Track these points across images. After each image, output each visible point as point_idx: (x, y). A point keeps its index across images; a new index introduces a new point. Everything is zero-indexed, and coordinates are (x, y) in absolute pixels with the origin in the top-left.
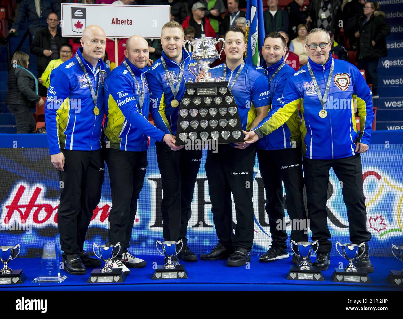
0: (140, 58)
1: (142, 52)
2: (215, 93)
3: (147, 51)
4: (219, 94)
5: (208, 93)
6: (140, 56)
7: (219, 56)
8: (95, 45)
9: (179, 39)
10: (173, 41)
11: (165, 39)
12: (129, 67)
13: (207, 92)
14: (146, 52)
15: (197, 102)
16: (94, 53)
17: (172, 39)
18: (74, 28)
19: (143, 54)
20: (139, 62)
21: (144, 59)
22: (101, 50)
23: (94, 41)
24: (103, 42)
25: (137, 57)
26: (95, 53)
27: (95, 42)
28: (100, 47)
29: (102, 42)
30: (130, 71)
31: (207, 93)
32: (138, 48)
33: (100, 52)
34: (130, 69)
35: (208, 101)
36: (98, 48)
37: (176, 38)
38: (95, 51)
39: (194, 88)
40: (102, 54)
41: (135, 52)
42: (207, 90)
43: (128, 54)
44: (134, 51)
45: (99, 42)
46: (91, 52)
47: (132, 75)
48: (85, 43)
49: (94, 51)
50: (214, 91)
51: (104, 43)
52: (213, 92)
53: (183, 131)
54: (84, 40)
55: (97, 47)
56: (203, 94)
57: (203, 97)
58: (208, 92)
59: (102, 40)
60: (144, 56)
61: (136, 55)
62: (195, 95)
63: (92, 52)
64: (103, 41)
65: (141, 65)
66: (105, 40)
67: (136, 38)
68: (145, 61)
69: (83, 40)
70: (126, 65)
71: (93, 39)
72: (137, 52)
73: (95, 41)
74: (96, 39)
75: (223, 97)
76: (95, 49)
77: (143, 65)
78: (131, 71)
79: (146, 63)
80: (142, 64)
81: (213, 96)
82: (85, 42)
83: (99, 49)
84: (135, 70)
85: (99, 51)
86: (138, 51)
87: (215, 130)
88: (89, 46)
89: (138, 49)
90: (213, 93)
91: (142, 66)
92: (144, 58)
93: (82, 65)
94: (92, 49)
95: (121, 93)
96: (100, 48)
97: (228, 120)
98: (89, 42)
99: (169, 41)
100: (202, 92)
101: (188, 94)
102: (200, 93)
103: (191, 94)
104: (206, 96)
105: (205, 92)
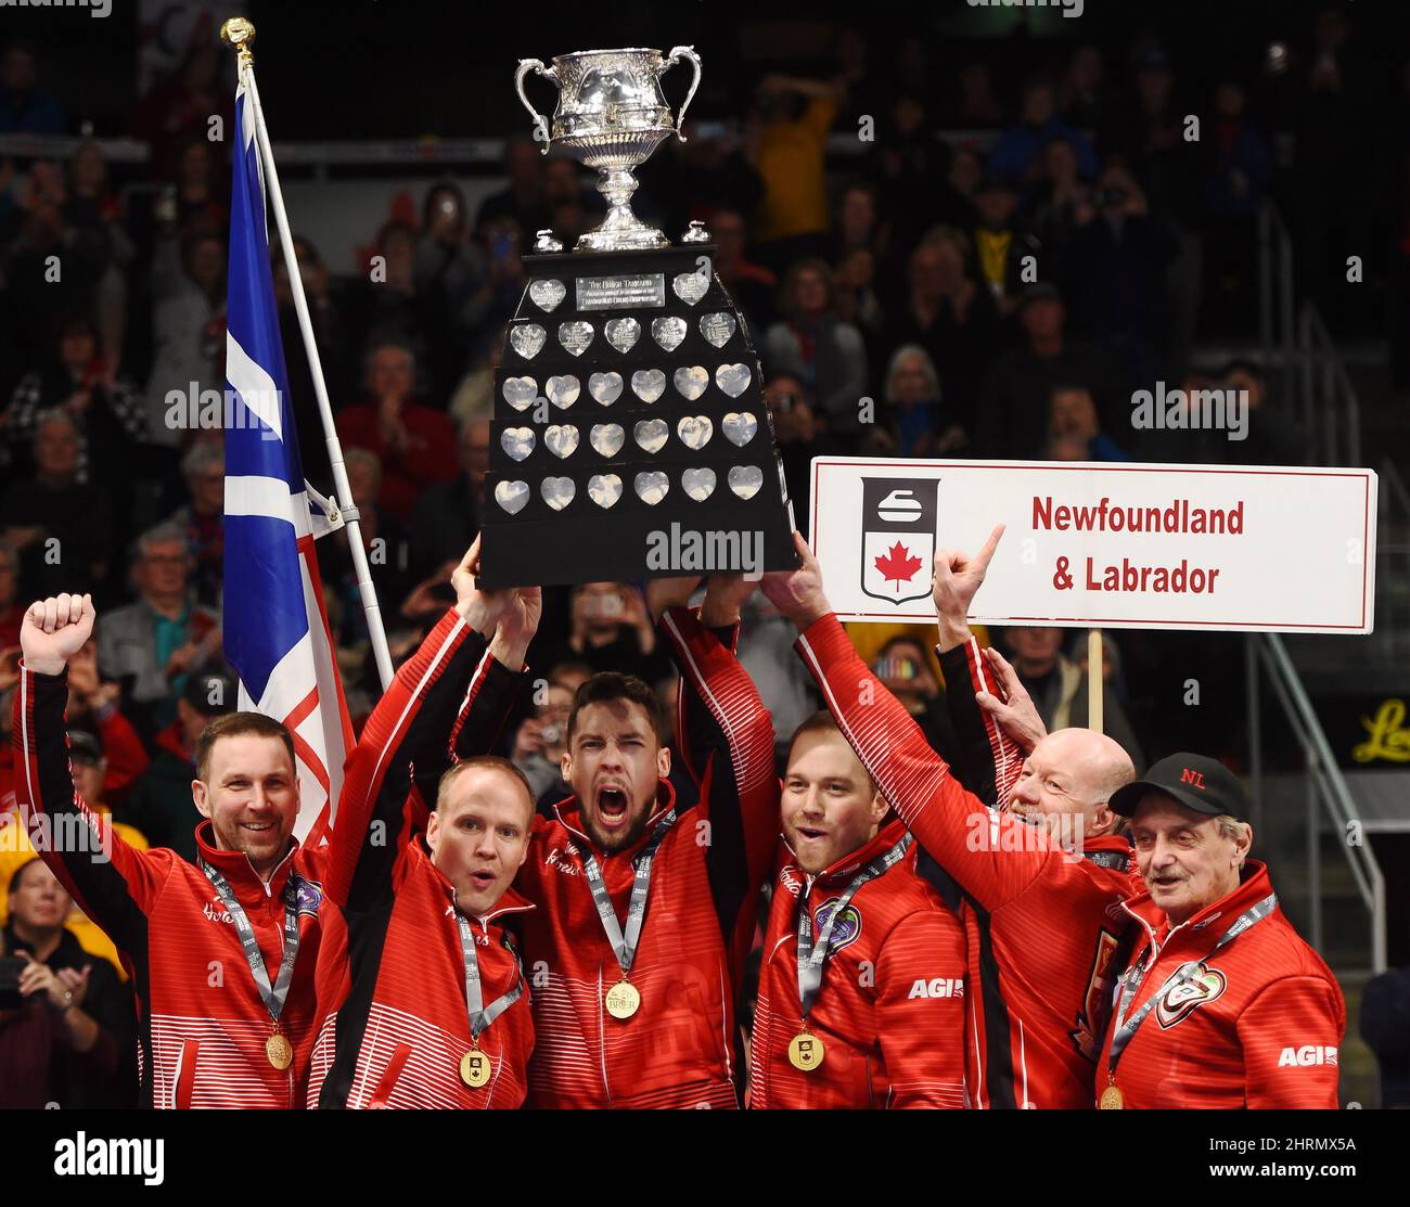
2: (654, 298)
4: (674, 306)
5: (626, 300)
7: (675, 126)
13: (619, 296)
15: (577, 337)
31: (619, 300)
35: (624, 334)
39: (563, 279)
42: (620, 285)
50: (651, 291)
52: (647, 294)
53: (511, 470)
56: (601, 305)
57: (599, 317)
58: (624, 296)
62: (568, 311)
75: (693, 314)
81: (644, 314)
90: (646, 299)
97: (715, 418)
100: (598, 294)
101: (538, 304)
102: (589, 302)
103: (547, 306)
104: (617, 313)
105: (612, 297)
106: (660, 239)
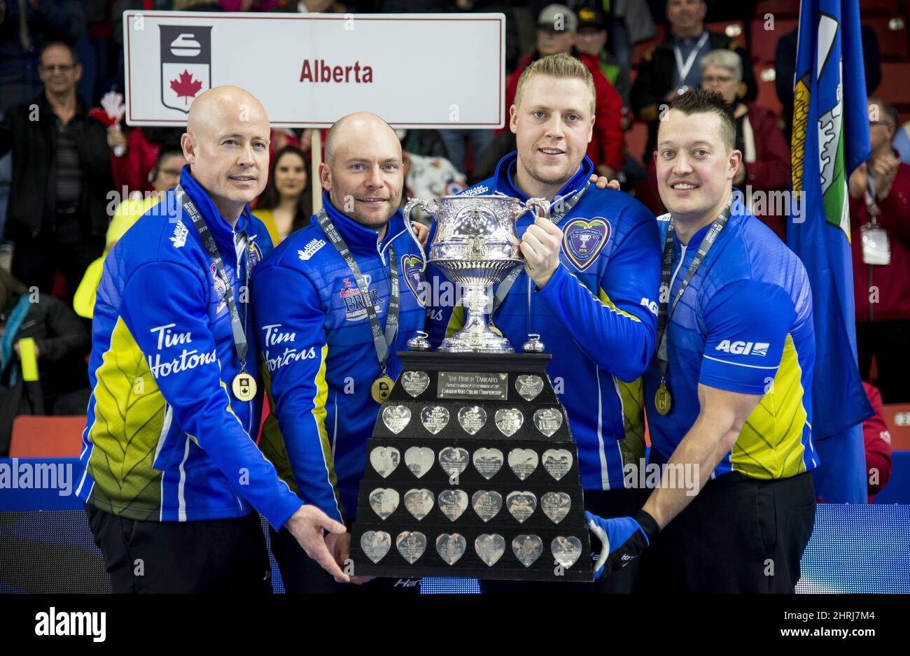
0: (371, 188)
1: (377, 168)
2: (499, 393)
3: (396, 167)
4: (514, 400)
5: (476, 392)
6: (368, 184)
8: (231, 156)
9: (580, 118)
10: (557, 125)
11: (533, 113)
12: (331, 227)
13: (471, 389)
14: (392, 169)
15: (436, 421)
16: (230, 183)
17: (557, 117)
18: (171, 95)
19: (379, 176)
20: (369, 205)
21: (385, 192)
22: (252, 172)
23: (230, 142)
24: (258, 144)
25: (358, 188)
26: (233, 181)
27: (234, 145)
28: (251, 161)
29: (256, 144)
30: (336, 238)
31: (471, 392)
32: (364, 157)
33: (251, 178)
34: (336, 234)
35: (473, 421)
36: (242, 165)
37: (570, 116)
38: (233, 176)
39: (427, 372)
40: (258, 183)
41: (354, 170)
42: (472, 379)
43: (330, 176)
44: (351, 167)
45: (248, 144)
46: (218, 179)
47: (343, 253)
48: (196, 150)
49: (230, 178)
50: (497, 386)
51: (264, 146)
52: (494, 389)
53: (376, 523)
54: (195, 141)
55: (239, 162)
56: (458, 394)
57: (456, 404)
58: (475, 389)
59: (258, 138)
60: (385, 182)
61: (355, 179)
62: (430, 397)
63: (223, 179)
64: (260, 141)
65: (373, 214)
66: (265, 137)
67: (359, 124)
68: (388, 200)
69: (189, 141)
70: (322, 222)
71: (224, 137)
72: (361, 168)
73: (234, 141)
74: (235, 136)
75: (529, 409)
76: (234, 169)
77: (383, 212)
78: (339, 239)
79: (392, 207)
80: (376, 209)
81: (492, 405)
82: (198, 144)
83: (245, 168)
84: (353, 232)
85: (246, 174)
86: (363, 165)
87: (491, 527)
88: (211, 160)
89: (363, 160)
90: (493, 393)
91: (376, 218)
92: (385, 189)
93: (201, 230)
94: (224, 172)
95: (273, 329)
96: (252, 166)
97: (539, 494)
98: (211, 148)
99: (546, 125)
100: (453, 385)
101: (407, 389)
102: (447, 391)
103: (414, 392)
104: (470, 402)
105: (465, 389)
106: (506, 346)
